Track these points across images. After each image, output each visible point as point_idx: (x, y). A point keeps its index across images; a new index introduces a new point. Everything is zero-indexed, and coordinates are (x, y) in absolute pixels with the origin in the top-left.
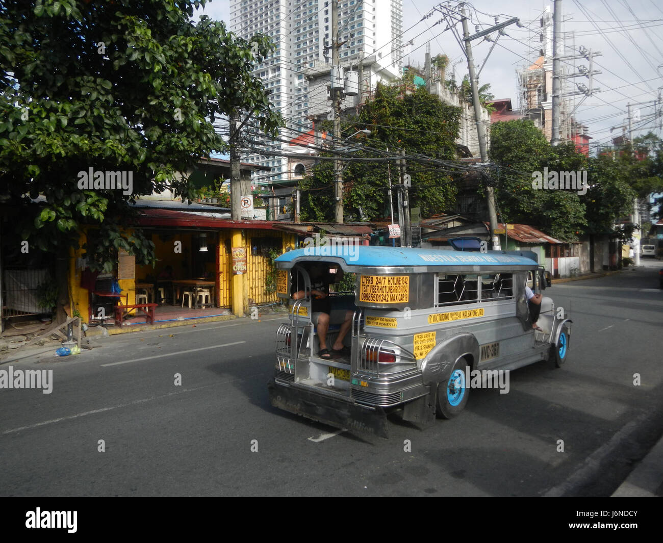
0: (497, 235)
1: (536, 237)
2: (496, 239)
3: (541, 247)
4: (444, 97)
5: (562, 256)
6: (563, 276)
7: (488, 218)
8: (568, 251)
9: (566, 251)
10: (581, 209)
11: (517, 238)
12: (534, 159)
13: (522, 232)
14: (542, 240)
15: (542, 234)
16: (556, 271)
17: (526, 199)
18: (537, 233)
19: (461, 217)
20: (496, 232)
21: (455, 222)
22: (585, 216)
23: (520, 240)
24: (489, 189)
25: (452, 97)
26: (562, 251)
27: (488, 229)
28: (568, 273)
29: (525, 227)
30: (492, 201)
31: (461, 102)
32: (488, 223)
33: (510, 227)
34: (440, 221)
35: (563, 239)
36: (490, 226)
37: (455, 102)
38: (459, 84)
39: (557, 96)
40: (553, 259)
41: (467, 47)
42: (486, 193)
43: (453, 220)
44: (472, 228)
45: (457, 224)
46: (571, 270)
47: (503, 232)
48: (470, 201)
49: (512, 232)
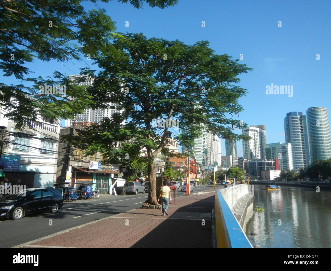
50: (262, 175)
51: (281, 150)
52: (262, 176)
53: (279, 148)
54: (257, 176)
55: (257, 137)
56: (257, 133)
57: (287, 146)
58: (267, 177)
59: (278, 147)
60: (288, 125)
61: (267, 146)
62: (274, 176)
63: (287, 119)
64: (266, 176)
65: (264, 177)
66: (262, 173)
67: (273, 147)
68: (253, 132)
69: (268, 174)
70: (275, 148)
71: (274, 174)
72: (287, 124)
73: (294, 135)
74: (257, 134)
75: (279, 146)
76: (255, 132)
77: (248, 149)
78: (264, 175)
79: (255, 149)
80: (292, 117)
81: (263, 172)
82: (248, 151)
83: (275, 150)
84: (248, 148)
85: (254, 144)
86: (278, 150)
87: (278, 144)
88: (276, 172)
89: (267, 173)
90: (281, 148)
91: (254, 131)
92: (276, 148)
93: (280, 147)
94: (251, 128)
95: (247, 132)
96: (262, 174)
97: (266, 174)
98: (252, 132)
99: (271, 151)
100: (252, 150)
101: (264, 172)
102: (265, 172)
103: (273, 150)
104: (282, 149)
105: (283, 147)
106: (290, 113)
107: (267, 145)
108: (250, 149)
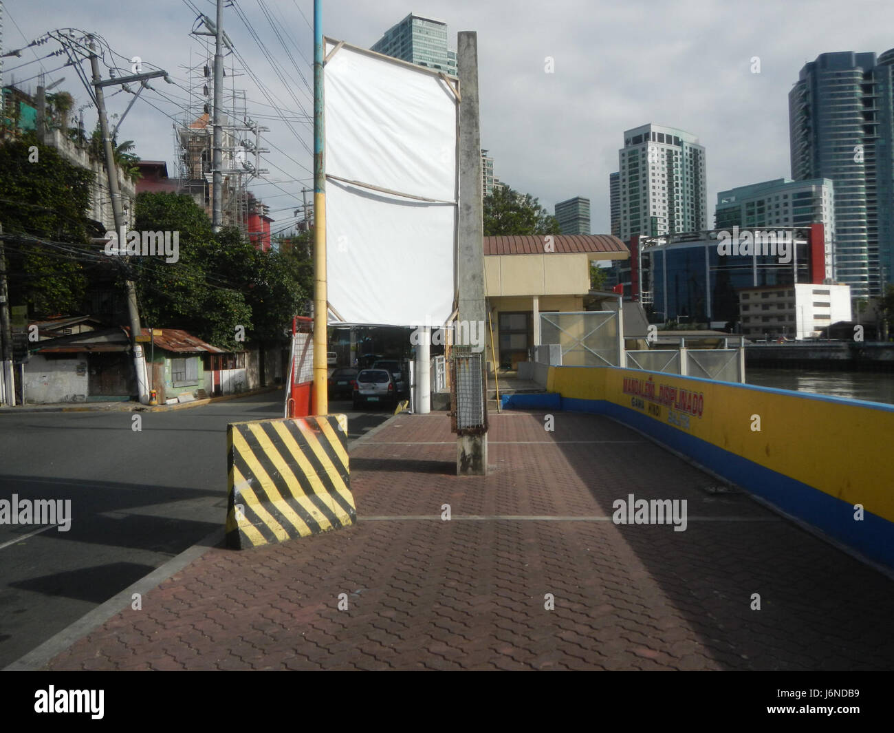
0: (140, 343)
1: (191, 345)
2: (139, 349)
3: (199, 358)
4: (66, 152)
5: (225, 368)
6: (226, 393)
7: (128, 322)
8: (232, 362)
9: (230, 362)
10: (246, 311)
11: (166, 347)
12: (191, 247)
13: (174, 339)
14: (199, 349)
15: (201, 342)
16: (217, 387)
17: (180, 298)
18: (193, 340)
19: (91, 320)
20: (138, 339)
21: (82, 326)
22: (251, 319)
23: (171, 349)
24: (128, 283)
25: (79, 153)
26: (225, 361)
27: (128, 336)
28: (232, 389)
29: (178, 333)
30: (133, 300)
31: (92, 161)
32: (128, 328)
33: (158, 333)
34: (58, 324)
35: (225, 347)
36: (131, 332)
37: (83, 160)
38: (88, 135)
39: (219, 172)
40: (213, 372)
41: (97, 94)
42: (126, 288)
43: (79, 324)
44: (106, 335)
45: (85, 329)
46: (235, 386)
47: (148, 339)
48: (105, 298)
49: (161, 340)
50: (742, 313)
51: (790, 208)
52: (746, 319)
53: (782, 201)
54: (708, 321)
55: (680, 169)
56: (679, 149)
57: (819, 191)
58: (774, 322)
59: (777, 198)
60: (811, 109)
61: (723, 201)
62: (817, 317)
63: (809, 86)
64: (766, 318)
65: (754, 322)
66: (742, 301)
67: (752, 200)
68: (666, 146)
69: (781, 306)
70: (761, 203)
71: (817, 304)
72: (806, 108)
73: (836, 150)
74: (679, 156)
75: (781, 195)
76: (674, 148)
77: (642, 218)
78: (753, 311)
79: (671, 215)
80: (833, 75)
81: (751, 294)
82: (642, 225)
83: (761, 211)
84: (642, 212)
85: (666, 198)
86: (774, 210)
87: (777, 184)
88: (827, 292)
89: (773, 298)
90: (790, 200)
91: (669, 141)
92: (766, 205)
93: (786, 197)
94: (655, 129)
95: (639, 147)
96: (746, 308)
97: (765, 307)
98: (661, 145)
99: (744, 215)
100: (660, 221)
101: (755, 298)
102: (765, 295)
103: (751, 213)
104: (795, 204)
105: (801, 195)
106: (824, 58)
107: (721, 195)
108: (651, 215)
